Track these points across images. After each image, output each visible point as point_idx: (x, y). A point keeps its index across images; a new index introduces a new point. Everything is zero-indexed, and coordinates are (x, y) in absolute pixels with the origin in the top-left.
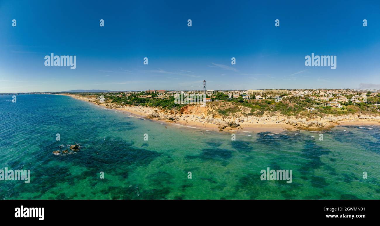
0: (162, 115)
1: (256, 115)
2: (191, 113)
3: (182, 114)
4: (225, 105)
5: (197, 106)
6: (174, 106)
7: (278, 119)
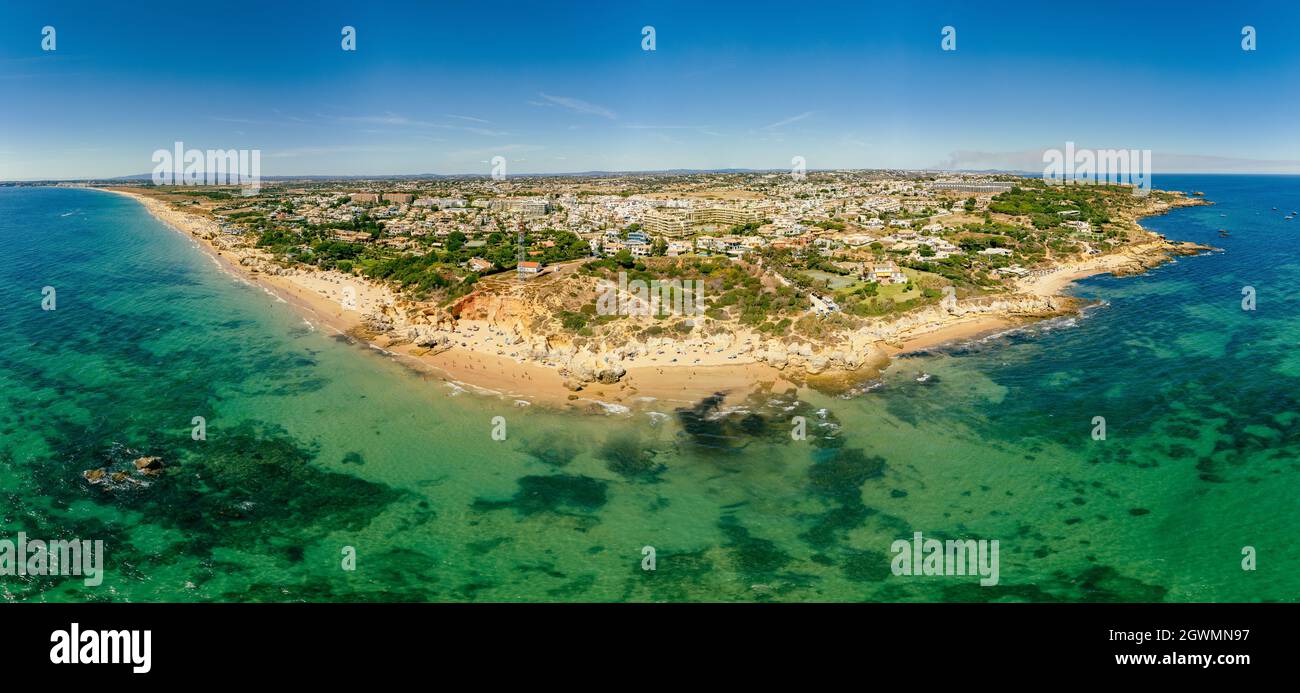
0: (402, 325)
1: (672, 333)
2: (484, 316)
3: (457, 317)
4: (580, 288)
5: (500, 297)
6: (434, 285)
7: (732, 343)
